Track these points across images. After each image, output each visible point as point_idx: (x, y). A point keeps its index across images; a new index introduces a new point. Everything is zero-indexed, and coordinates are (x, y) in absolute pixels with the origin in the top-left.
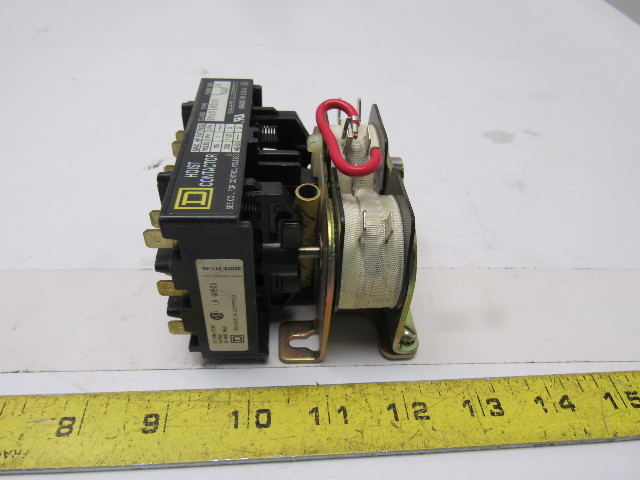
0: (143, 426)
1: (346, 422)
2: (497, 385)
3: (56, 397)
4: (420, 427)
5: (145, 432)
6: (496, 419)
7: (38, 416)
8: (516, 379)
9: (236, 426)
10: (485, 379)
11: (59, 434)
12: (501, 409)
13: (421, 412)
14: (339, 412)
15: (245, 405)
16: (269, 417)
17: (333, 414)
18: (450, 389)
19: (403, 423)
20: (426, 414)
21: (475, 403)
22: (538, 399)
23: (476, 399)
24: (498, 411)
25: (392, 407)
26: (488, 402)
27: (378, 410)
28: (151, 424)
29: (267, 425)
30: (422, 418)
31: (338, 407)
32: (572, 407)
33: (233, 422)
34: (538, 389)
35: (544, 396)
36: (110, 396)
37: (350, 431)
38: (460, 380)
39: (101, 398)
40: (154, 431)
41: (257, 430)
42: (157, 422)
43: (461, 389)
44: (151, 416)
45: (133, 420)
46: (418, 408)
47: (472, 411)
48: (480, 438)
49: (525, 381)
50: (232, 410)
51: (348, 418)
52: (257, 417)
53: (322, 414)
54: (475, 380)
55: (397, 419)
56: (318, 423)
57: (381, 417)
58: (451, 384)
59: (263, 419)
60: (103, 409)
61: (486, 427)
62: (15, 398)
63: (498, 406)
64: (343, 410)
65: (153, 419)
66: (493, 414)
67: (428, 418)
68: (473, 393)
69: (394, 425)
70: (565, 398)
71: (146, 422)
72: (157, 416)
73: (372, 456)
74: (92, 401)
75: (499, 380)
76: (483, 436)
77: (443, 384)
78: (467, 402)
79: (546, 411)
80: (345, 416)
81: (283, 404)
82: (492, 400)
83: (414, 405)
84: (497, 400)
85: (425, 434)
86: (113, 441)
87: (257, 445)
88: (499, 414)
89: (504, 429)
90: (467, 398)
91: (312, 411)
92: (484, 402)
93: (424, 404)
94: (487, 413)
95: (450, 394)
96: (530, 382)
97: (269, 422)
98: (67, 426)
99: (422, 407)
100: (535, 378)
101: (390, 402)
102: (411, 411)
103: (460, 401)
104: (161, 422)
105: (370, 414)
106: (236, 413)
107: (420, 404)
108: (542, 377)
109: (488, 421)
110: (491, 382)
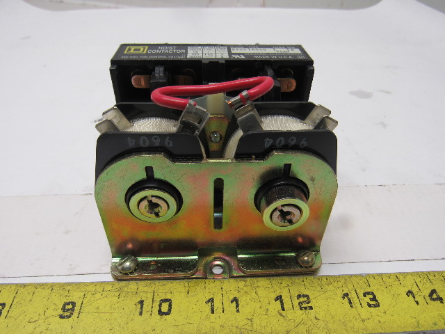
0: (61, 312)
1: (238, 311)
2: (371, 280)
4: (304, 316)
5: (62, 317)
6: (372, 309)
8: (389, 275)
9: (141, 313)
10: (361, 275)
12: (377, 301)
13: (305, 303)
14: (232, 302)
15: (150, 296)
16: (170, 306)
17: (227, 304)
18: (330, 283)
19: (289, 314)
20: (310, 305)
21: (353, 295)
22: (409, 293)
23: (353, 292)
24: (374, 303)
25: (279, 298)
26: (365, 295)
27: (267, 301)
28: (68, 310)
29: (168, 313)
30: (306, 308)
31: (232, 298)
32: (441, 299)
33: (139, 310)
34: (409, 284)
35: (415, 290)
36: (37, 286)
37: (241, 319)
38: (339, 276)
39: (29, 287)
40: (69, 317)
41: (159, 317)
42: (73, 309)
43: (340, 284)
44: (68, 304)
45: (53, 307)
46: (302, 299)
47: (350, 302)
49: (397, 276)
50: (139, 299)
51: (240, 307)
52: (160, 305)
53: (217, 304)
54: (351, 275)
55: (283, 310)
56: (213, 312)
57: (269, 307)
58: (331, 279)
59: (165, 308)
60: (29, 297)
61: (363, 317)
63: (374, 299)
64: (235, 300)
65: (70, 307)
66: (370, 305)
67: (311, 308)
68: (350, 287)
69: (281, 315)
70: (433, 291)
71: (64, 309)
72: (74, 304)
74: (21, 290)
75: (374, 276)
76: (361, 325)
77: (325, 279)
78: (346, 295)
79: (417, 303)
80: (237, 306)
81: (184, 294)
82: (368, 293)
83: (299, 296)
84: (373, 293)
85: (309, 323)
86: (32, 325)
87: (158, 331)
88: (375, 306)
89: (380, 319)
90: (345, 292)
91: (209, 301)
92: (361, 295)
93: (307, 296)
94: (365, 305)
95: (331, 288)
96: (401, 278)
97: (170, 310)
99: (305, 299)
100: (405, 274)
101: (278, 294)
102: (296, 302)
103: (340, 293)
104: (77, 308)
105: (258, 305)
106: (141, 302)
107: (304, 296)
108: (412, 274)
109: (365, 312)
110: (366, 277)
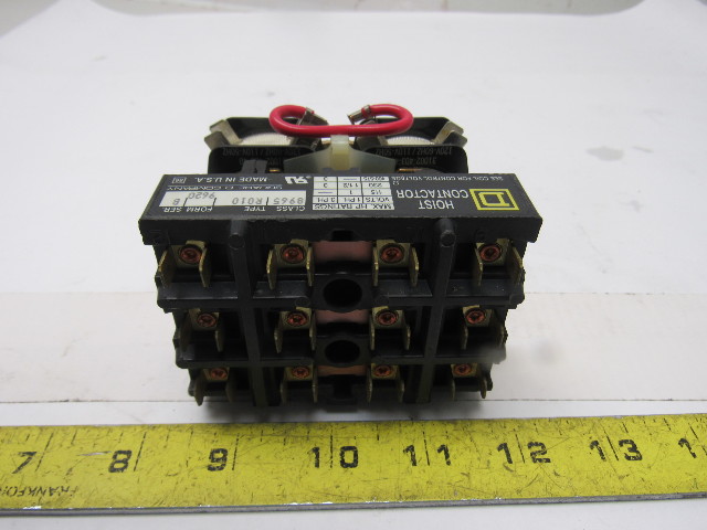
0: (208, 462)
1: (448, 463)
2: (630, 425)
3: (110, 429)
4: (539, 471)
5: (211, 468)
6: (632, 463)
7: (89, 449)
8: (654, 418)
9: (317, 465)
10: (615, 418)
11: (112, 470)
12: (638, 452)
13: (539, 453)
14: (439, 451)
15: (327, 441)
16: (356, 455)
17: (433, 454)
18: (573, 428)
19: (518, 466)
20: (546, 456)
21: (604, 444)
22: (683, 441)
23: (605, 440)
24: (634, 454)
25: (503, 447)
26: (621, 443)
27: (486, 450)
28: (218, 460)
29: (355, 464)
30: (540, 460)
31: (438, 446)
33: (314, 460)
34: (683, 430)
35: (690, 438)
36: (170, 427)
37: (453, 474)
38: (585, 418)
39: (161, 429)
40: (221, 469)
41: (342, 469)
42: (224, 459)
43: (586, 429)
44: (218, 451)
45: (197, 456)
46: (535, 449)
47: (601, 454)
48: (616, 487)
49: (665, 420)
50: (313, 446)
51: (451, 458)
52: (342, 454)
53: (419, 453)
54: (601, 418)
55: (510, 462)
56: (414, 464)
57: (491, 458)
58: (574, 422)
59: (349, 457)
60: (163, 443)
61: (620, 473)
62: (64, 428)
63: (634, 449)
64: (443, 448)
65: (220, 455)
66: (628, 458)
67: (548, 460)
68: (601, 433)
69: (507, 468)
71: (212, 458)
72: (225, 452)
73: (483, 504)
74: (150, 433)
75: (632, 418)
76: (618, 484)
77: (564, 422)
78: (596, 443)
79: (694, 455)
80: (447, 456)
81: (372, 441)
82: (626, 442)
83: (530, 445)
84: (632, 442)
85: (546, 480)
86: (174, 479)
87: (344, 487)
88: (635, 459)
89: (643, 475)
90: (594, 439)
91: (407, 450)
92: (616, 444)
93: (541, 444)
94: (622, 457)
95: (573, 434)
96: (670, 421)
97: (356, 461)
98: (121, 461)
99: (540, 448)
100: (676, 417)
101: (501, 441)
102: (527, 453)
103: (587, 443)
104: (230, 457)
105: (476, 456)
106: (316, 450)
107: (537, 444)
108: (686, 416)
109: (623, 466)
110: (623, 421)
